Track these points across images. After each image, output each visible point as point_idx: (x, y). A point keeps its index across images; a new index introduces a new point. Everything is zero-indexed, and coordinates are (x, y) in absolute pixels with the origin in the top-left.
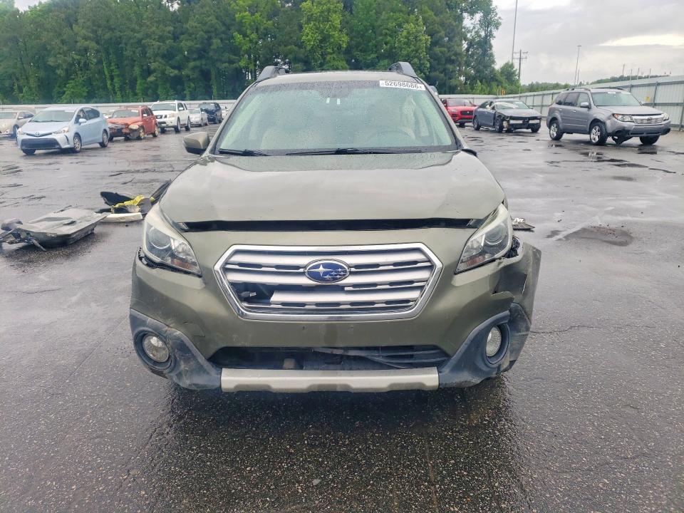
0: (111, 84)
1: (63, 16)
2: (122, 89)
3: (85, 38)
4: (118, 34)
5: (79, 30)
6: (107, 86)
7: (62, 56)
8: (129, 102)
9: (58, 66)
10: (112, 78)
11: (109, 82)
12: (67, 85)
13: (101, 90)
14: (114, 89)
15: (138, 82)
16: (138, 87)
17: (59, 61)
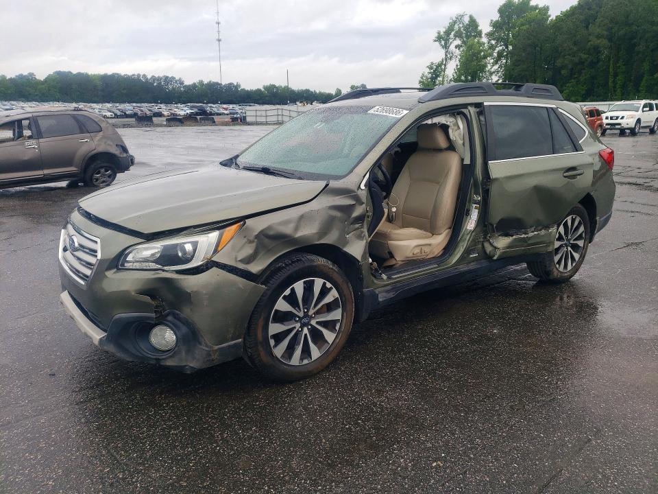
0: (614, 82)
1: (582, 17)
2: (624, 86)
3: (598, 37)
4: (634, 28)
5: (595, 29)
6: (608, 83)
7: (570, 57)
8: (628, 100)
9: (562, 67)
10: (616, 75)
11: (611, 80)
12: (567, 85)
13: (601, 87)
14: (615, 87)
15: (645, 78)
16: (643, 83)
17: (566, 62)
